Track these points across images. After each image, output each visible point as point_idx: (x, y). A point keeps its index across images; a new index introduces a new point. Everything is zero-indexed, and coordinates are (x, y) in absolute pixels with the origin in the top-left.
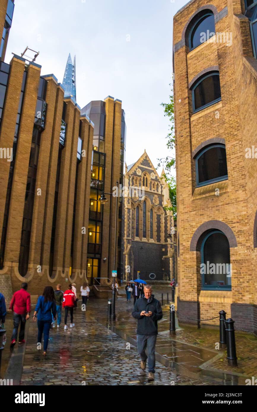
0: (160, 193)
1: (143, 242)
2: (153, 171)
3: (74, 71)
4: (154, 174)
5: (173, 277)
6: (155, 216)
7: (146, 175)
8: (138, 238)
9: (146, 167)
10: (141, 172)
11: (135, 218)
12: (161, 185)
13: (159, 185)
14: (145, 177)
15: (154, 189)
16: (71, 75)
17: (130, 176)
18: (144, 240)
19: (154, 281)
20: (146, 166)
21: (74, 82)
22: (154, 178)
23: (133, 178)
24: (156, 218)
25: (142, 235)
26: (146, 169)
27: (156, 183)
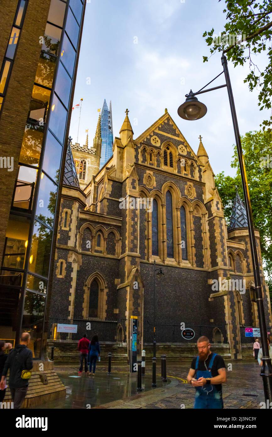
0: (198, 180)
1: (167, 266)
2: (182, 143)
3: (110, 117)
4: (184, 148)
5: (233, 335)
6: (190, 218)
7: (170, 148)
8: (158, 257)
9: (169, 136)
10: (159, 141)
11: (150, 219)
12: (199, 166)
13: (195, 166)
14: (168, 151)
15: (186, 173)
16: (108, 121)
17: (139, 145)
18: (170, 261)
19: (192, 344)
20: (168, 133)
21: (110, 128)
22: (185, 154)
23: (144, 150)
24: (192, 222)
25: (166, 252)
26: (169, 138)
27: (189, 162)
